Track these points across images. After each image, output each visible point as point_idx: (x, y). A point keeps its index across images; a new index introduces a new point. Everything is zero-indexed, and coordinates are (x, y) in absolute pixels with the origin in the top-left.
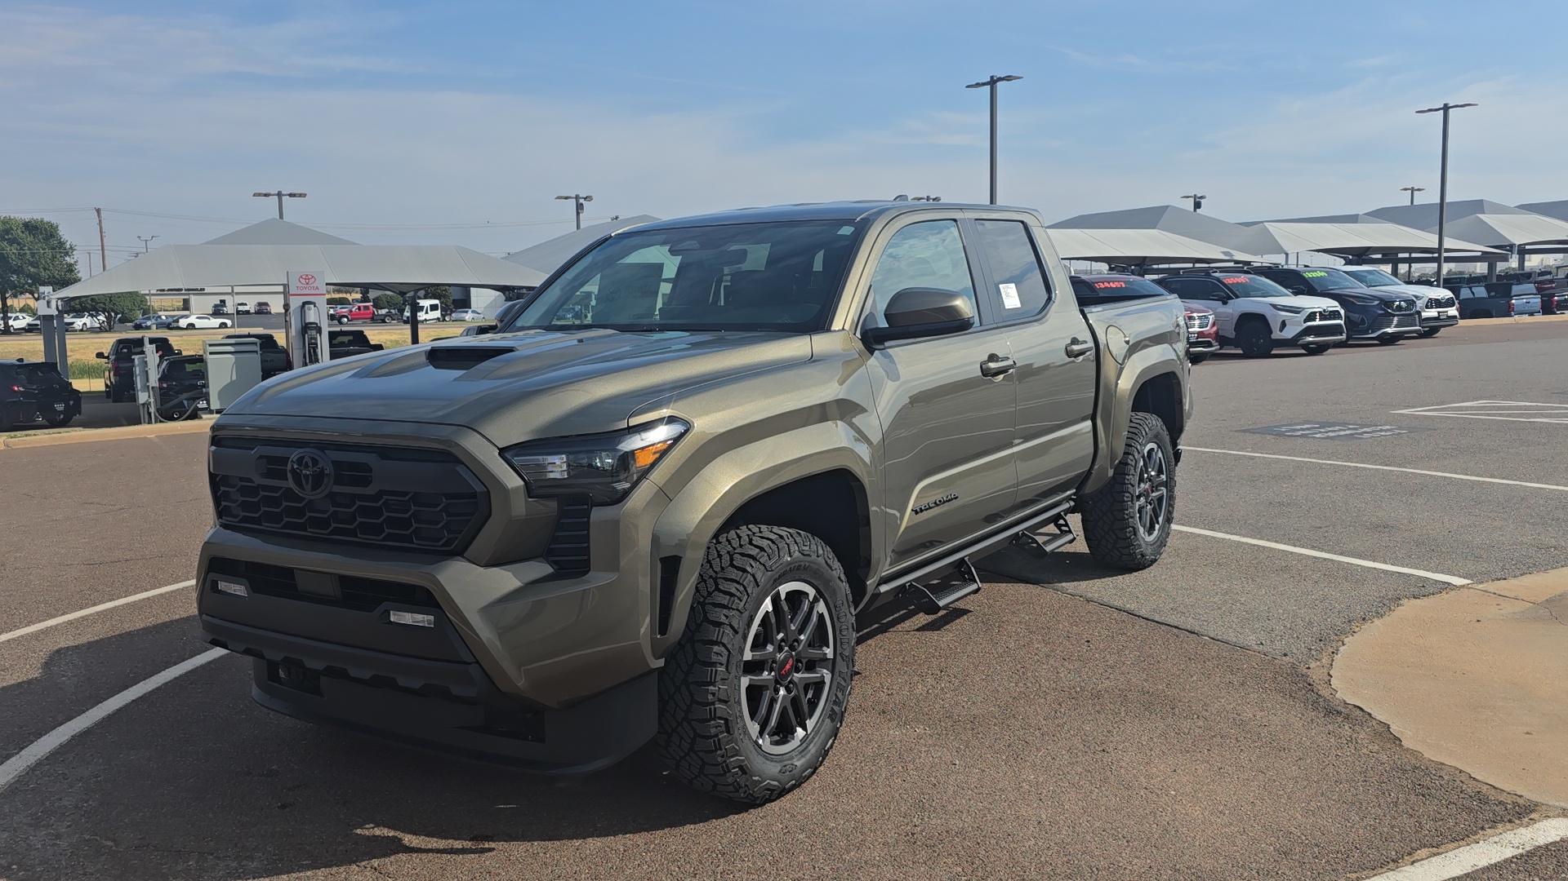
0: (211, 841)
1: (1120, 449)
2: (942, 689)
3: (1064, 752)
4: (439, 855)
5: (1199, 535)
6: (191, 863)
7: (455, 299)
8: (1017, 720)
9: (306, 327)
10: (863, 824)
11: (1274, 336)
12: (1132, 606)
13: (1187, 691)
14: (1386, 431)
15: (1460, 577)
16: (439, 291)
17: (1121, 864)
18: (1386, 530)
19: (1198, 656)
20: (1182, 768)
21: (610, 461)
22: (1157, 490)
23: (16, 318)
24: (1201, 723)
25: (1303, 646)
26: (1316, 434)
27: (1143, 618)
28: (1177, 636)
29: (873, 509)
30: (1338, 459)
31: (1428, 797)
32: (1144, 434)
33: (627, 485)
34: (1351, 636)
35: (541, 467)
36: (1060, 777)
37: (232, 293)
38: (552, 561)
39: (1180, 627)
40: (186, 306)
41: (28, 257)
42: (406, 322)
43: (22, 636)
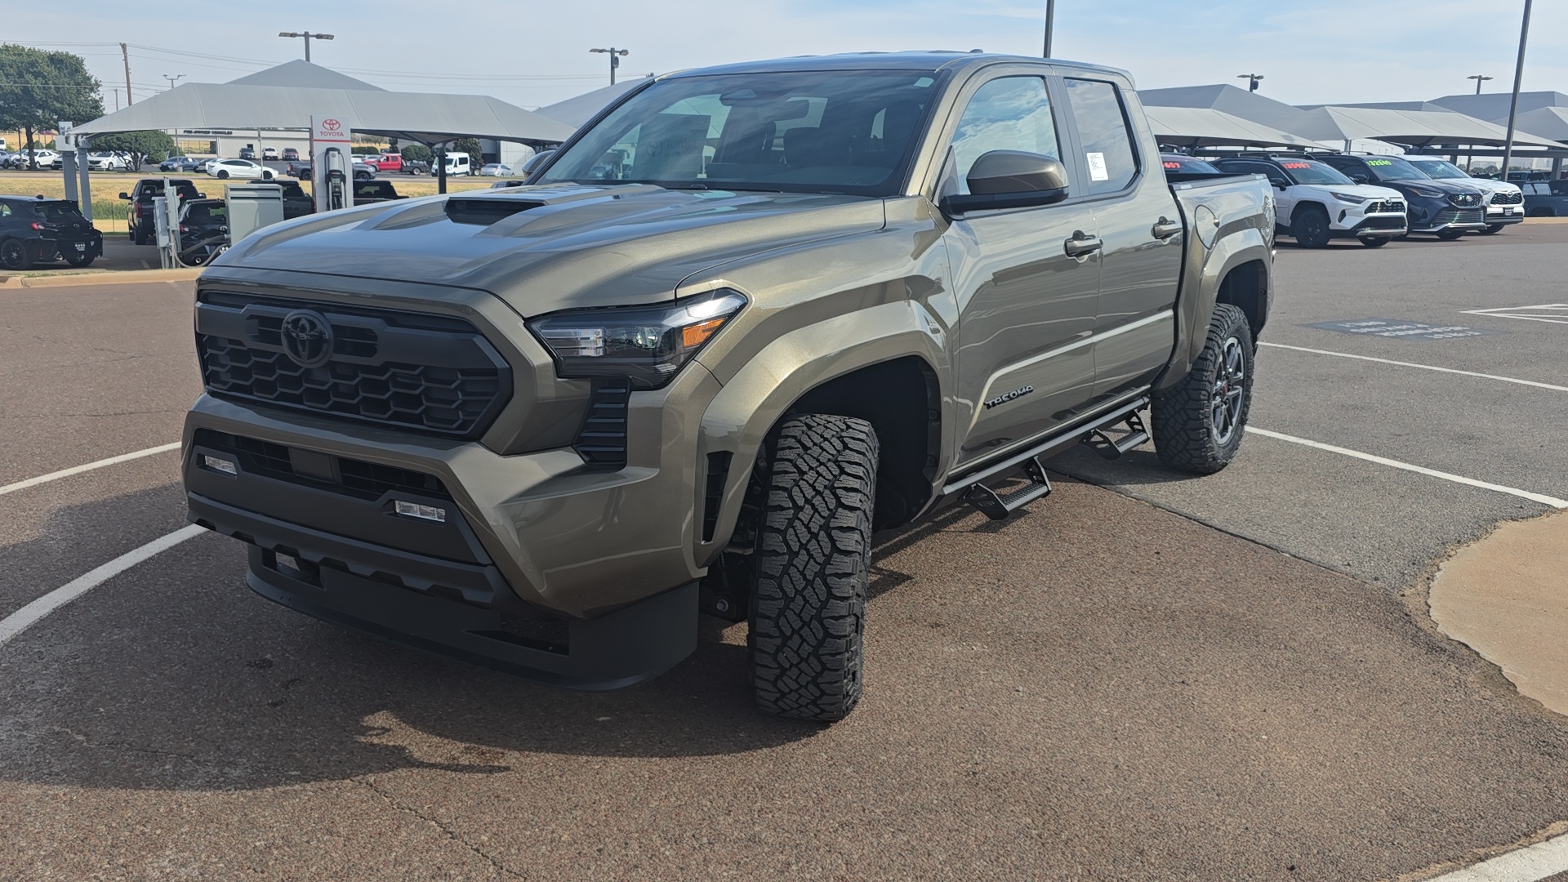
0: (192, 741)
1: (1201, 344)
2: (1000, 600)
3: (1139, 682)
4: (443, 771)
5: (1269, 438)
6: (167, 767)
7: (484, 154)
8: (1085, 641)
9: (330, 175)
10: (917, 759)
11: (1331, 227)
12: (1202, 515)
13: (1270, 616)
14: (1458, 332)
15: (1561, 498)
16: (469, 144)
17: (1212, 823)
18: (1472, 441)
19: (1279, 575)
20: (1273, 708)
21: (653, 338)
22: (1234, 389)
23: (42, 155)
24: (1289, 655)
25: (1395, 570)
26: (1384, 332)
27: (1216, 529)
28: (1255, 552)
29: (945, 399)
30: (1409, 360)
31: (1555, 757)
32: (1226, 327)
33: (672, 367)
34: (1446, 562)
35: (573, 343)
36: (1136, 712)
37: (259, 138)
38: (583, 452)
39: (1257, 540)
40: (213, 149)
41: (53, 91)
42: (434, 175)
43: (13, 492)
